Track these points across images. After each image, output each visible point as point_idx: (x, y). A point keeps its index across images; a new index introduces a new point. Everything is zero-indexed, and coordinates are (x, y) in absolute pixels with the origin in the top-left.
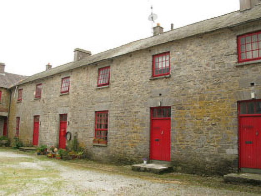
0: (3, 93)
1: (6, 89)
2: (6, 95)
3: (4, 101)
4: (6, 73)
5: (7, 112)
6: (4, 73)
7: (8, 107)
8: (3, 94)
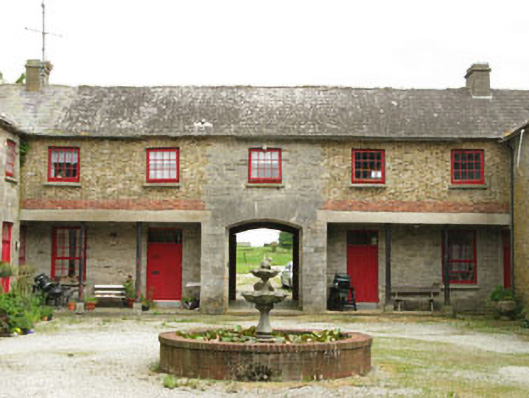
0: (488, 155)
1: (495, 141)
2: (497, 160)
3: (494, 180)
4: (496, 92)
5: (507, 213)
6: (488, 91)
7: (509, 198)
8: (491, 159)
